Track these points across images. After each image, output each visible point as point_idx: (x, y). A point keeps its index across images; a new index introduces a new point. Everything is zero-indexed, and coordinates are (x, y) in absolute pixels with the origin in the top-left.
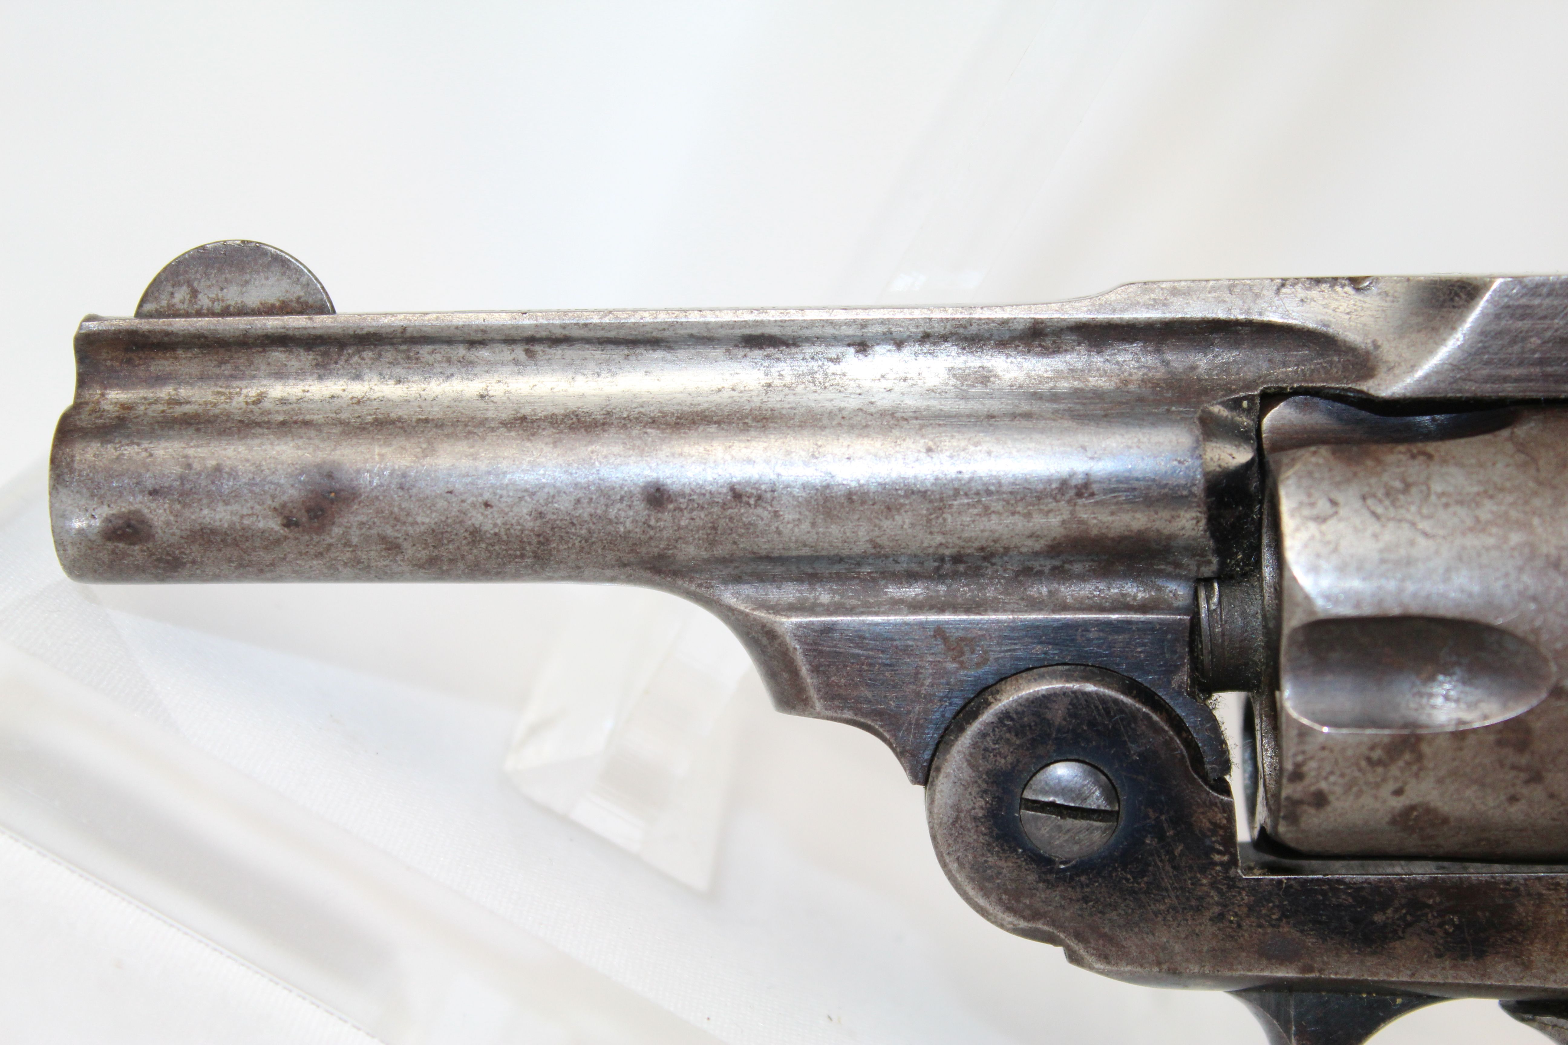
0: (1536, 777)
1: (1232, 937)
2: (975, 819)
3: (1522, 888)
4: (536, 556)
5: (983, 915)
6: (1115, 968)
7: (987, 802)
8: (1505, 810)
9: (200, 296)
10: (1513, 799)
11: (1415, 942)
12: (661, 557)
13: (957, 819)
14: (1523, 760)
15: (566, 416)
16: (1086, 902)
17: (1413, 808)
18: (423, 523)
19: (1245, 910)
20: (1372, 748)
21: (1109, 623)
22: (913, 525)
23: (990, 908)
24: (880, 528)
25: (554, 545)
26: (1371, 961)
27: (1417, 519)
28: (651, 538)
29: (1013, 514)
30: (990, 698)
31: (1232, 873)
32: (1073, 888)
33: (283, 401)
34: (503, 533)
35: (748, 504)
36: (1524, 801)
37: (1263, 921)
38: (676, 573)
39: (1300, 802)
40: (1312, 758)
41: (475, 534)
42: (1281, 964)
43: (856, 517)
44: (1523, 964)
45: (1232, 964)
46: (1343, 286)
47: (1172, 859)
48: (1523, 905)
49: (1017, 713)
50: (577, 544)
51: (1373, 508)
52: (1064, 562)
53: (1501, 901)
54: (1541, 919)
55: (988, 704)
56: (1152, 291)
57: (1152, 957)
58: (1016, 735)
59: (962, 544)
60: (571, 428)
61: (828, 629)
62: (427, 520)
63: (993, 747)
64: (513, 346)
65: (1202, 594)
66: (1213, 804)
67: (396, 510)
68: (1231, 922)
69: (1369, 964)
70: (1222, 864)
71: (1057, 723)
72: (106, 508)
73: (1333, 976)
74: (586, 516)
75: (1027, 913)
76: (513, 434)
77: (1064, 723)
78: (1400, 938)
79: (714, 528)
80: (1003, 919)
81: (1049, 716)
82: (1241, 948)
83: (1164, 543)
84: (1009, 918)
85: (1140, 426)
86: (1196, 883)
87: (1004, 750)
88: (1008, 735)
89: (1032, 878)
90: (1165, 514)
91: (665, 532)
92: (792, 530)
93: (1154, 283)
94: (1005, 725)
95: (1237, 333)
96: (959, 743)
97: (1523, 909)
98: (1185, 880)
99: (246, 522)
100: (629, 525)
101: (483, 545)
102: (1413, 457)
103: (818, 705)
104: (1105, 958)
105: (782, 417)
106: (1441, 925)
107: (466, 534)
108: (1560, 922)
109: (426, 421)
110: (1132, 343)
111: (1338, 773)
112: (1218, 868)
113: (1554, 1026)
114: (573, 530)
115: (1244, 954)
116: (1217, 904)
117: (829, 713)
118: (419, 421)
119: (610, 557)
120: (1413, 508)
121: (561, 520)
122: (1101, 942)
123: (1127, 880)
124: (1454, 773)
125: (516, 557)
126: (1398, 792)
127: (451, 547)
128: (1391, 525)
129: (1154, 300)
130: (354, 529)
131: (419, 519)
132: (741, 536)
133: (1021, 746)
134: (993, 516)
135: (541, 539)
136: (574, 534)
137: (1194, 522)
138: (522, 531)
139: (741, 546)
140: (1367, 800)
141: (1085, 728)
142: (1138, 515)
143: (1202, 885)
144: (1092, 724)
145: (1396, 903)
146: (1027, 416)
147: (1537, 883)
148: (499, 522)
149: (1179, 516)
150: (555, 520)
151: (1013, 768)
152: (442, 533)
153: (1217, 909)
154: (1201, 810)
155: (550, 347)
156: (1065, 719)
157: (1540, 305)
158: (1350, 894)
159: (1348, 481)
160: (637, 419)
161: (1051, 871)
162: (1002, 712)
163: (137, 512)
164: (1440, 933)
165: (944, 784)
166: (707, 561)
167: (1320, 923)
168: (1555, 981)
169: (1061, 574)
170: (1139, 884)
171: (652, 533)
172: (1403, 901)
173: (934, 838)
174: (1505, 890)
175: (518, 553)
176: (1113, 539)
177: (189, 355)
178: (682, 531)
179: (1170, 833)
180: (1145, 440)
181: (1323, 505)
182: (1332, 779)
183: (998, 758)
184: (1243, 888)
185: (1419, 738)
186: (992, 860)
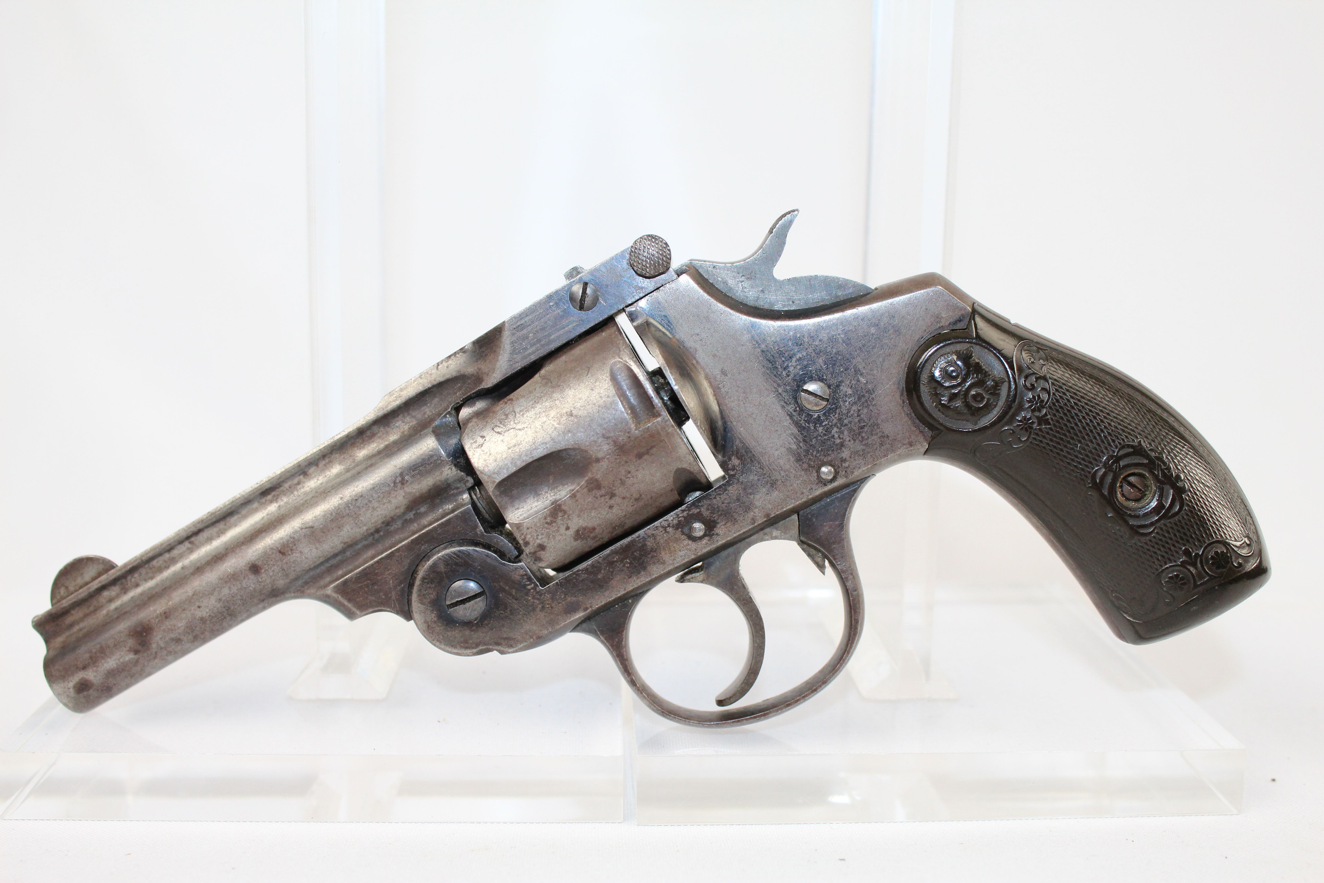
0: (612, 495)
1: (552, 613)
2: (435, 622)
3: (645, 536)
4: (230, 615)
5: (459, 655)
6: (517, 648)
7: (435, 614)
8: (612, 513)
9: (70, 588)
10: (611, 507)
11: (618, 577)
12: (273, 590)
13: (428, 626)
14: (603, 492)
15: (213, 558)
16: (492, 630)
17: (578, 531)
18: (182, 626)
19: (551, 600)
20: (545, 518)
21: (442, 524)
22: (352, 529)
23: (459, 652)
24: (341, 536)
25: (232, 608)
26: (607, 593)
27: (515, 426)
28: (264, 586)
29: (384, 504)
30: (416, 576)
31: (538, 589)
32: (484, 627)
33: (116, 609)
34: (211, 614)
35: (289, 554)
36: (615, 506)
37: (559, 601)
38: (283, 593)
39: (535, 553)
40: (526, 534)
41: (203, 620)
42: (575, 613)
43: (330, 537)
44: (662, 563)
45: (558, 623)
46: (459, 354)
47: (513, 597)
48: (649, 541)
49: (427, 575)
50: (240, 603)
51: (497, 431)
52: (416, 510)
53: (640, 545)
54: (658, 543)
55: (415, 578)
56: (393, 394)
57: (528, 637)
58: (431, 584)
59: (374, 525)
60: (215, 562)
61: (345, 583)
62: (182, 624)
63: (426, 592)
64: (184, 544)
65: (473, 494)
66: (516, 569)
67: (169, 627)
68: (548, 608)
69: (607, 595)
70: (532, 588)
71: (443, 571)
72: (71, 683)
73: (597, 606)
74: (236, 592)
75: (474, 646)
76: (196, 576)
77: (445, 569)
78: (612, 579)
79: (283, 570)
80: (466, 653)
81: (439, 570)
82: (558, 615)
83: (445, 484)
84: (468, 651)
85: (412, 446)
86: (527, 601)
87: (430, 591)
88: (428, 585)
89: (467, 632)
90: (437, 473)
91: (267, 581)
92: (311, 554)
93: (393, 391)
94: (425, 582)
95: (432, 392)
96: (413, 598)
97: (650, 543)
98: (523, 602)
99: (121, 660)
100: (253, 586)
101: (208, 622)
102: (506, 403)
103: (358, 612)
104: (511, 646)
105: (286, 515)
106: (624, 566)
107: (200, 621)
108: (666, 540)
109: (165, 588)
110: (398, 417)
111: (540, 534)
112: (532, 591)
113: (692, 578)
114: (235, 599)
115: (560, 617)
116: (539, 604)
117: (364, 613)
118: (163, 590)
119: (256, 601)
120: (512, 423)
121: (228, 598)
122: (506, 641)
123: (502, 613)
124: (581, 510)
125: (223, 619)
126: (568, 528)
127: (197, 629)
128: (506, 434)
129: (396, 397)
130: (160, 642)
131: (179, 625)
132: (294, 567)
133: (435, 586)
134: (377, 509)
135: (226, 608)
136: (236, 600)
137: (450, 470)
138: (218, 609)
139: (298, 570)
140: (558, 538)
141: (454, 567)
142: (429, 479)
143: (530, 600)
144: (456, 564)
145: (603, 567)
146: (371, 465)
147: (649, 531)
148: (207, 611)
149: (443, 471)
150: (226, 599)
151: (437, 596)
152: (191, 626)
153: (540, 606)
154: (513, 573)
155: (196, 536)
156: (445, 568)
157: (525, 322)
158: (584, 573)
159: (485, 426)
160: (237, 546)
161: (473, 626)
162: (422, 578)
163: (82, 678)
164: (625, 569)
165: (416, 615)
166: (290, 582)
167: (580, 590)
168: (677, 563)
169: (418, 516)
170: (507, 613)
171: (263, 584)
172: (605, 565)
173: (425, 637)
174: (639, 540)
175: (223, 617)
176: (426, 493)
177: (76, 611)
178: (273, 578)
179: (507, 588)
180: (416, 450)
181: (480, 440)
182: (540, 537)
183: (430, 596)
184: (545, 593)
185: (560, 505)
186: (449, 633)
